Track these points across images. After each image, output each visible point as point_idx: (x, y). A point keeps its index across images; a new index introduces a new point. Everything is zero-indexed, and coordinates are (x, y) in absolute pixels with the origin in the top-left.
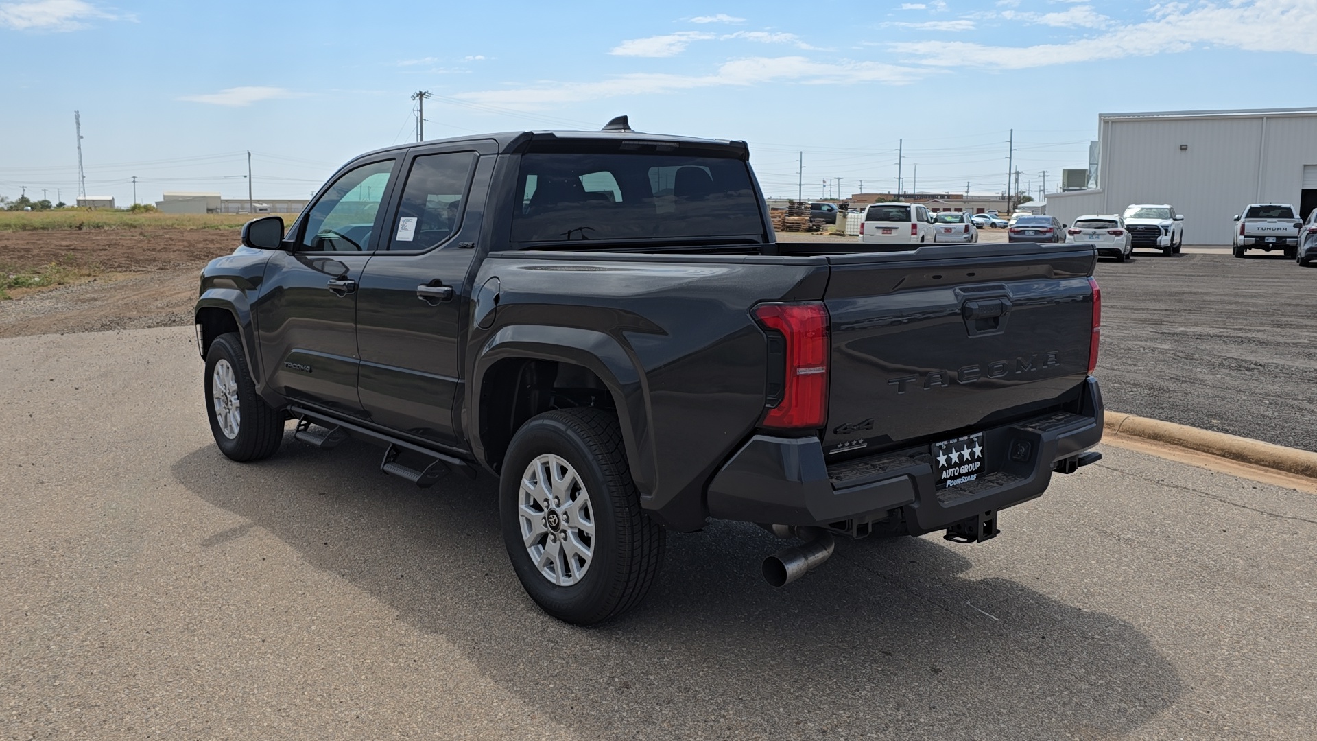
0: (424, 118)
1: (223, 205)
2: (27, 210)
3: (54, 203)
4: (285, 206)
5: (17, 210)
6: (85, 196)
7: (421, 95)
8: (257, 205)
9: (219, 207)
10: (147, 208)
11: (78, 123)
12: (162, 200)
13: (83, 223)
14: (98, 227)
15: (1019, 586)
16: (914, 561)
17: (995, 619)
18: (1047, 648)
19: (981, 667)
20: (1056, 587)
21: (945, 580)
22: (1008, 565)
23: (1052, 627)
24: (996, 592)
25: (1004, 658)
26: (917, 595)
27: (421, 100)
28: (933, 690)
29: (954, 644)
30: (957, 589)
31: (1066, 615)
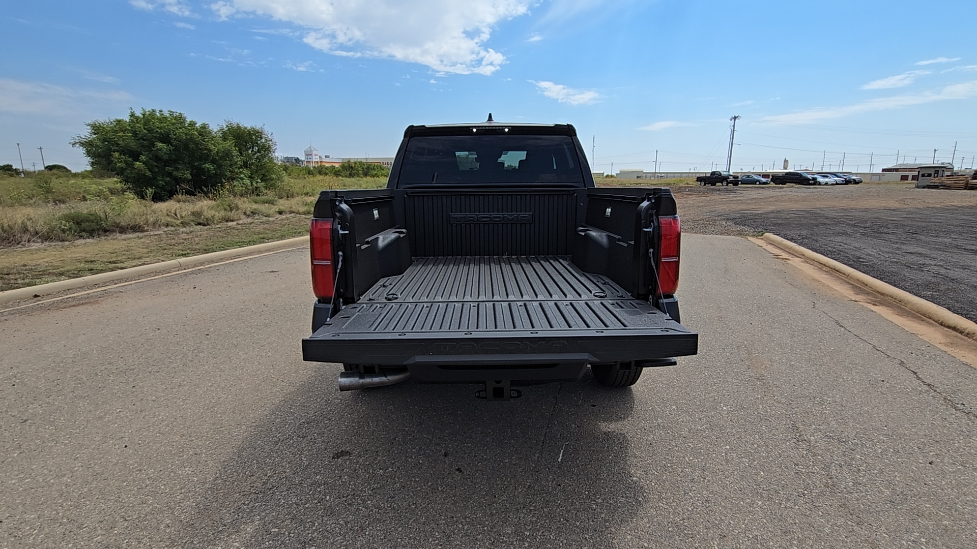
0: (735, 129)
1: (644, 175)
4: (673, 175)
7: (735, 118)
8: (659, 175)
9: (642, 176)
10: (612, 176)
12: (619, 173)
15: (625, 445)
16: (595, 406)
17: (559, 460)
18: (546, 493)
19: (477, 487)
20: (651, 455)
21: (587, 423)
22: (651, 427)
23: (585, 480)
24: (601, 443)
25: (505, 487)
26: (548, 427)
27: (735, 120)
28: (417, 487)
29: (497, 465)
30: (581, 432)
31: (613, 476)
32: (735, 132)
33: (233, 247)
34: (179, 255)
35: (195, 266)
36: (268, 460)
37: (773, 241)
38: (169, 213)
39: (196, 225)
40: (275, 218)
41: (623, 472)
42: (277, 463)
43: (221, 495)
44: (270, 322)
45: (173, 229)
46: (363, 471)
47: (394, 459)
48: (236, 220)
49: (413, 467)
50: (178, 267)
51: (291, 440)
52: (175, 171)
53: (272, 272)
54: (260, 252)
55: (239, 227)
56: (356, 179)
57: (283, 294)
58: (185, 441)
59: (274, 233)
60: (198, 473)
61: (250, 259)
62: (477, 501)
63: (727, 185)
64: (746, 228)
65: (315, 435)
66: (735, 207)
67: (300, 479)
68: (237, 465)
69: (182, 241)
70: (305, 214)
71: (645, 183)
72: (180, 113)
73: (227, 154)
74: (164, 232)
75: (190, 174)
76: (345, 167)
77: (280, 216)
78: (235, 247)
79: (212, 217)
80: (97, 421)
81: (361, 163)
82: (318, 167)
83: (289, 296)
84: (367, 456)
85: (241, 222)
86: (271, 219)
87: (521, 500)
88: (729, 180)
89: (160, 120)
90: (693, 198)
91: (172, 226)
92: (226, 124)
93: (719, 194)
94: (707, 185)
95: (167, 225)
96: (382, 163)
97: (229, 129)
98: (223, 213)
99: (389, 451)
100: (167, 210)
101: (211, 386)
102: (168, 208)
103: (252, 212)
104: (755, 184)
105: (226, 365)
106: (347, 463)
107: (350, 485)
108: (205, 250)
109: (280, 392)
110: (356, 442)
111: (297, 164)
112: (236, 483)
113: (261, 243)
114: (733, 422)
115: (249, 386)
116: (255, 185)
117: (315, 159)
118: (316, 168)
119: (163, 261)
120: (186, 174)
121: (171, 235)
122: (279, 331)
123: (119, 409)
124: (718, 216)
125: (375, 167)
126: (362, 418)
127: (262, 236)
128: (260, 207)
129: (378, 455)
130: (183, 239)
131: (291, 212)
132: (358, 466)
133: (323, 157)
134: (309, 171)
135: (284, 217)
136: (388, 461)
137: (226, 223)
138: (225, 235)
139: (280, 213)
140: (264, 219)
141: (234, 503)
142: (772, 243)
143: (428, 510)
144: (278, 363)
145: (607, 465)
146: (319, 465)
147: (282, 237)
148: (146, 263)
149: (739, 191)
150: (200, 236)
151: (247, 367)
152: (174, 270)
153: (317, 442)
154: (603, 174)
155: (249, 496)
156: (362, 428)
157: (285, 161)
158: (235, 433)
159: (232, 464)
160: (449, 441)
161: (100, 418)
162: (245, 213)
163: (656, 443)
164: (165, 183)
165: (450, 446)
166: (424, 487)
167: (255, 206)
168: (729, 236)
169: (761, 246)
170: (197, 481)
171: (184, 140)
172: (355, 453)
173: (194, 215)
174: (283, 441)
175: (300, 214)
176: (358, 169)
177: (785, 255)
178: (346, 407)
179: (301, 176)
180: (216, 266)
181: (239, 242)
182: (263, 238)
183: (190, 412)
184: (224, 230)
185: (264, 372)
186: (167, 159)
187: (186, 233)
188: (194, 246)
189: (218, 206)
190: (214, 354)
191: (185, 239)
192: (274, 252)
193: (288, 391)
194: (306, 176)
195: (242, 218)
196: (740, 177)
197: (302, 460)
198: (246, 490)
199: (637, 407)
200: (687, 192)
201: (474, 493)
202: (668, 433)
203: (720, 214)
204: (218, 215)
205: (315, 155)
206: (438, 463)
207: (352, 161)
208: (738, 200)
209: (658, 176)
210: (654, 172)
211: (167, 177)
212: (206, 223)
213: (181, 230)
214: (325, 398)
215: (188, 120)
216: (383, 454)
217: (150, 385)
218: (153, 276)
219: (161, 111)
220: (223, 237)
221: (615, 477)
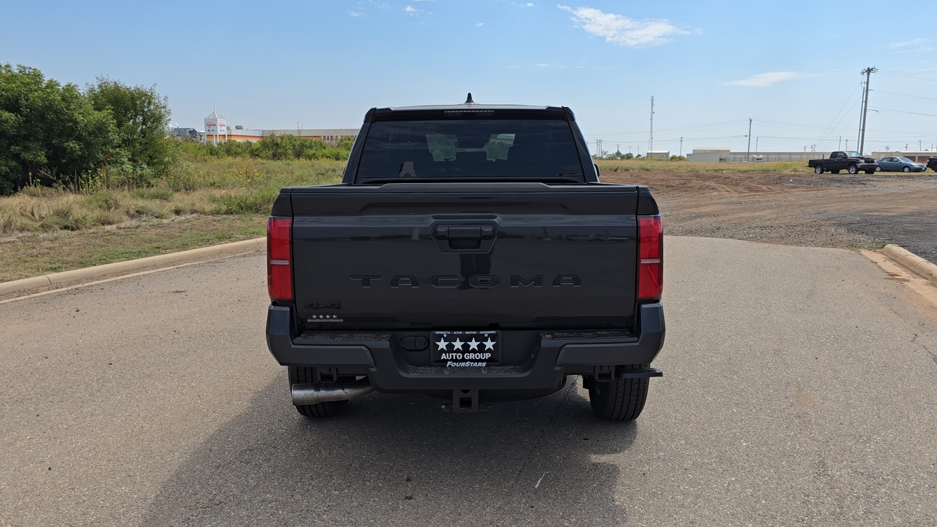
0: (869, 88)
1: (732, 156)
2: (618, 160)
3: (635, 155)
4: (776, 156)
5: (613, 159)
6: (652, 150)
7: (869, 71)
8: (755, 156)
9: (728, 157)
10: (680, 158)
11: (652, 104)
12: (692, 153)
13: (618, 167)
14: (627, 170)
15: (614, 474)
16: (587, 439)
17: (536, 487)
18: (517, 513)
19: (441, 507)
20: (641, 484)
21: (575, 455)
22: (649, 460)
23: (561, 504)
24: (588, 472)
25: (472, 508)
26: (528, 458)
27: (868, 74)
28: (376, 506)
29: (465, 489)
30: (567, 463)
31: (594, 501)
32: (869, 91)
33: (118, 260)
34: (47, 270)
35: (70, 284)
36: (211, 481)
37: (896, 256)
38: (24, 213)
39: (61, 229)
40: (170, 220)
41: (605, 498)
42: (220, 484)
43: (166, 509)
44: (187, 351)
45: (30, 234)
46: (317, 491)
47: (350, 482)
48: (116, 223)
49: (371, 490)
50: (48, 285)
51: (233, 465)
52: (23, 151)
53: (177, 292)
54: (156, 266)
55: (122, 232)
56: (284, 162)
57: (196, 319)
58: (114, 465)
59: (172, 241)
60: (137, 492)
61: (144, 275)
62: (441, 518)
63: (856, 173)
64: (862, 237)
65: (260, 461)
66: (856, 206)
67: (249, 496)
68: (178, 485)
69: (46, 250)
70: (212, 214)
71: (729, 169)
72: (35, 69)
73: (100, 129)
74: (17, 238)
75: (45, 156)
76: (266, 143)
77: (177, 217)
78: (121, 259)
79: (83, 218)
80: (9, 447)
81: (291, 137)
82: (225, 143)
83: (206, 321)
84: (320, 479)
85: (123, 225)
86: (165, 221)
87: (489, 518)
88: (859, 165)
89: (7, 79)
90: (798, 193)
91: (28, 230)
92: (99, 83)
93: (839, 187)
94: (825, 172)
95: (22, 230)
96: (322, 138)
97: (102, 91)
98: (97, 213)
99: (345, 475)
100: (20, 209)
101: (129, 416)
102: (22, 205)
103: (138, 212)
104: (903, 171)
105: (142, 395)
106: (299, 485)
107: (303, 502)
108: (81, 263)
109: (213, 421)
110: (307, 467)
111: (193, 138)
112: (179, 500)
113: (155, 254)
114: (749, 457)
115: (174, 416)
116: (139, 172)
117: (221, 130)
118: (222, 145)
119: (27, 277)
120: (39, 156)
121: (30, 243)
122: (200, 360)
123: (29, 436)
124: (827, 220)
125: (313, 144)
126: (312, 446)
127: (156, 245)
128: (149, 204)
129: (332, 479)
130: (47, 248)
131: (193, 212)
132: (310, 487)
133: (233, 128)
134: (211, 149)
135: (183, 218)
136: (344, 484)
137: (102, 227)
138: (104, 244)
139: (178, 212)
140: (155, 221)
141: (182, 515)
142: (894, 259)
143: (388, 524)
144: (206, 394)
145: (589, 491)
146: (268, 486)
147: (184, 246)
148: (5, 279)
149: (871, 183)
150: (70, 243)
151: (168, 397)
152: (43, 288)
153: (263, 467)
154: (667, 154)
155: (196, 510)
156: (313, 455)
157: (175, 134)
158: (169, 459)
159: (172, 484)
160: (412, 468)
161: (10, 444)
162: (128, 213)
163: (650, 473)
164: (9, 169)
165: (414, 472)
166: (383, 506)
167: (141, 203)
168: (834, 249)
169: (876, 263)
170: (137, 498)
171: (40, 108)
172: (307, 477)
173: (58, 215)
174: (224, 465)
175: (205, 215)
176: (286, 146)
177: (904, 275)
178: (293, 436)
179: (199, 157)
180: (98, 284)
181: (127, 253)
182: (158, 248)
183: (112, 440)
184: (102, 236)
185: (189, 403)
186: (14, 135)
187: (49, 240)
188: (65, 258)
189: (90, 203)
190: (124, 385)
191: (50, 248)
192: (176, 267)
193: (223, 421)
194: (207, 157)
195: (124, 219)
196: (875, 161)
197: (248, 481)
198: (192, 505)
199: (639, 440)
200: (791, 183)
201: (438, 511)
202: (668, 465)
203: (830, 217)
204: (91, 215)
205: (220, 126)
206: (400, 486)
207: (277, 135)
208: (865, 196)
209: (753, 159)
210: (747, 152)
211: (12, 160)
212: (75, 226)
213: (41, 236)
214: (267, 428)
215: (46, 79)
216: (338, 478)
217: (56, 414)
218: (17, 297)
219: (7, 66)
220: (102, 246)
221: (595, 502)
